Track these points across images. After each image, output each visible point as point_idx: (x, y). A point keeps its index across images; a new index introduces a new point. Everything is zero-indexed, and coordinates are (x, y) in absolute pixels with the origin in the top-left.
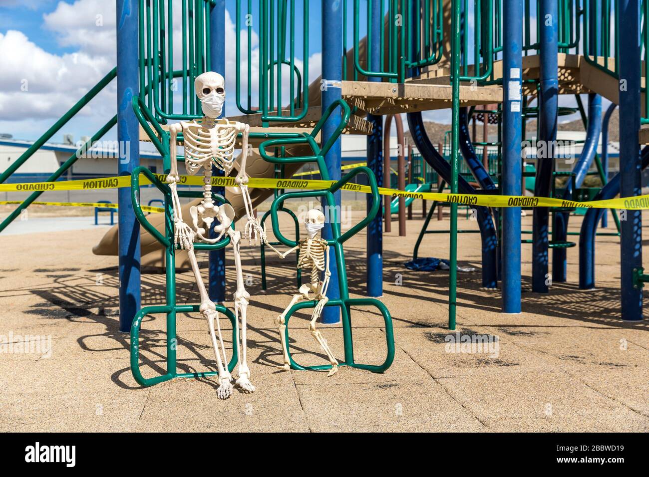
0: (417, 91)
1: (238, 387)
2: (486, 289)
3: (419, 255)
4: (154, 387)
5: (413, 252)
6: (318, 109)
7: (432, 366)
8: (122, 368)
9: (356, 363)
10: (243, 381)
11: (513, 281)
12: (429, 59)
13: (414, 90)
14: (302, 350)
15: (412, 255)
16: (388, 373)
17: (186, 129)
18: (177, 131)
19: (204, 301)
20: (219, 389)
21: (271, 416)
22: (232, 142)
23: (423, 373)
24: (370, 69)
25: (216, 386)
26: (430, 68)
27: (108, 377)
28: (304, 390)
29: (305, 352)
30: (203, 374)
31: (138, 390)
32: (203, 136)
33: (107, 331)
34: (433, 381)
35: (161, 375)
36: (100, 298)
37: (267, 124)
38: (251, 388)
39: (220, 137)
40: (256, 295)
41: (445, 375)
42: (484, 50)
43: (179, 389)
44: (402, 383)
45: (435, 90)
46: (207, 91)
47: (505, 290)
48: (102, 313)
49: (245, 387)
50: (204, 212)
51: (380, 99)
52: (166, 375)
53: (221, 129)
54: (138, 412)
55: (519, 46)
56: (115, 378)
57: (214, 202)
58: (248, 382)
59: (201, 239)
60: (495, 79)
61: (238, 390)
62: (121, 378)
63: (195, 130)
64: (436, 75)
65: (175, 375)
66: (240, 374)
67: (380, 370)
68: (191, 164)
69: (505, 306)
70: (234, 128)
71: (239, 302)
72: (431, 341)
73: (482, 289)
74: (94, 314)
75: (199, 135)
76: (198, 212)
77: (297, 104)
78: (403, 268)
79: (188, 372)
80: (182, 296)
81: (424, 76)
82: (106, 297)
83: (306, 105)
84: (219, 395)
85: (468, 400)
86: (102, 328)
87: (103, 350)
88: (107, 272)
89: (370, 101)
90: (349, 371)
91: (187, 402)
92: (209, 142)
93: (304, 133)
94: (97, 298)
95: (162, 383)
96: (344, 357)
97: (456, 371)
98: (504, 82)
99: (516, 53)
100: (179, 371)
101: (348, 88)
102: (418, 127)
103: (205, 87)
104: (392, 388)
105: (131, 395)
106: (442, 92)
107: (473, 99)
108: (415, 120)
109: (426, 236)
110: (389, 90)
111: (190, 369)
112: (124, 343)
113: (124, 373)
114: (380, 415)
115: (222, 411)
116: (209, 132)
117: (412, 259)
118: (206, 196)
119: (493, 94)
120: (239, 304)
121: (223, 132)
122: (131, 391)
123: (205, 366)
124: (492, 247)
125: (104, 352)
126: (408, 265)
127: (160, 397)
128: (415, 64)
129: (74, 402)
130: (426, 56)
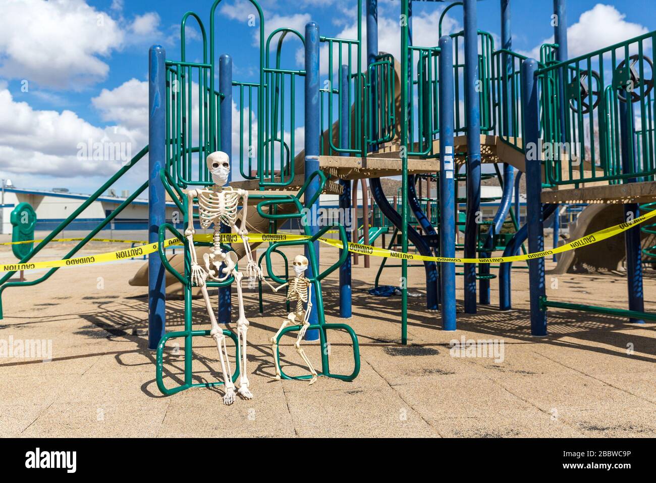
0: (376, 163)
1: (239, 394)
2: (430, 311)
3: (380, 283)
4: (174, 395)
5: (375, 281)
6: (302, 177)
7: (389, 376)
8: (149, 380)
9: (331, 373)
10: (244, 390)
11: (450, 306)
12: (385, 138)
13: (374, 162)
14: (289, 363)
15: (374, 283)
16: (355, 381)
17: (200, 194)
18: (193, 196)
19: (214, 327)
20: (225, 397)
21: (265, 419)
22: (235, 205)
23: (382, 381)
24: (340, 147)
25: (223, 394)
26: (386, 144)
27: (139, 387)
28: (291, 397)
29: (292, 364)
30: (213, 384)
31: (162, 398)
32: (214, 199)
33: (138, 348)
34: (390, 388)
35: (180, 386)
36: (134, 321)
37: (263, 188)
38: (250, 395)
39: (226, 200)
40: (255, 317)
41: (399, 382)
42: (425, 132)
43: (194, 397)
44: (366, 390)
45: (390, 162)
46: (216, 165)
47: (444, 312)
48: (135, 333)
49: (245, 395)
50: (214, 258)
51: (348, 169)
52: (184, 385)
53: (226, 194)
54: (161, 416)
55: (451, 130)
56: (144, 388)
57: (222, 250)
58: (247, 390)
59: (212, 279)
60: (434, 154)
61: (240, 397)
62: (149, 388)
63: (206, 195)
64: (390, 151)
65: (191, 385)
66: (241, 384)
67: (349, 379)
68: (204, 221)
69: (444, 325)
70: (237, 193)
71: (241, 328)
72: (388, 354)
73: (427, 311)
74: (129, 334)
75: (211, 199)
76: (210, 258)
77: (286, 172)
78: (367, 294)
79: (201, 383)
80: (197, 319)
81: (381, 151)
82: (139, 320)
83: (293, 174)
84: (225, 401)
85: (416, 403)
86: (134, 346)
87: (135, 365)
88: (140, 299)
89: (340, 170)
90: (325, 379)
91: (200, 408)
92: (218, 204)
93: (291, 195)
94: (131, 321)
95: (181, 392)
96: (322, 369)
97: (407, 379)
98: (440, 156)
99: (449, 135)
100: (194, 382)
101: (324, 161)
102: (377, 188)
103: (214, 162)
104: (359, 394)
105: (156, 403)
106: (395, 164)
107: (418, 169)
108: (376, 184)
109: (384, 269)
110: (355, 162)
111: (203, 380)
112: (151, 358)
113: (151, 384)
114: (349, 417)
115: (227, 415)
116: (217, 196)
117: (374, 286)
118: (216, 246)
119: (433, 164)
120: (241, 329)
121: (227, 196)
122: (156, 399)
123: (215, 377)
124: (434, 279)
125: (136, 367)
126: (371, 291)
127: (178, 404)
128: (375, 142)
129: (111, 409)
130: (383, 136)
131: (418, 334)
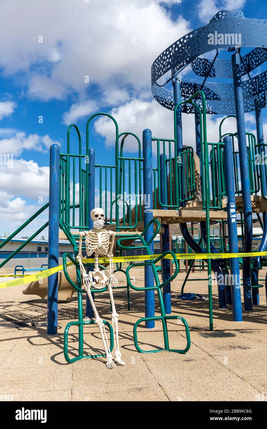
0: (188, 214)
1: (116, 362)
2: (221, 309)
3: (184, 292)
4: (74, 363)
5: (181, 290)
6: (142, 223)
7: (208, 350)
8: (55, 354)
9: (170, 349)
10: (118, 359)
12: (189, 198)
13: (186, 213)
14: (141, 343)
15: (181, 292)
16: (187, 353)
17: (87, 234)
18: (83, 235)
19: (97, 318)
20: (107, 364)
21: (137, 377)
22: (107, 241)
23: (204, 353)
25: (105, 363)
26: (189, 202)
27: (49, 358)
28: (149, 363)
29: (143, 344)
30: (96, 356)
31: (67, 365)
32: (95, 237)
33: (38, 334)
34: (211, 357)
35: (76, 357)
36: (30, 317)
37: (119, 230)
38: (123, 363)
39: (102, 237)
40: (107, 314)
41: (216, 354)
42: (216, 194)
43: (87, 364)
44: (196, 359)
45: (196, 213)
46: (97, 216)
47: (234, 309)
48: (33, 325)
49: (120, 363)
50: (95, 274)
51: (168, 217)
52: (78, 358)
53: (103, 234)
54: (70, 376)
55: (234, 193)
56: (53, 358)
57: (99, 269)
58: (120, 360)
59: (94, 287)
60: (223, 208)
61: (117, 364)
62: (56, 358)
63: (91, 234)
64: (193, 206)
65: (83, 357)
66: (116, 356)
67: (183, 352)
68: (89, 251)
69: (233, 318)
70: (108, 233)
71: (114, 319)
72: (203, 336)
73: (219, 309)
74: (30, 326)
75: (93, 237)
76: (92, 274)
78: (177, 298)
79: (87, 355)
80: (71, 315)
81: (187, 206)
82: (33, 317)
83: (137, 221)
84: (108, 367)
85: (231, 367)
86: (35, 333)
87: (42, 345)
88: (27, 303)
89: (163, 218)
90: (168, 353)
91: (93, 371)
92: (97, 240)
93: (136, 234)
94: (28, 317)
95: (77, 361)
96: (164, 347)
97: (220, 352)
98: (227, 209)
99: (232, 196)
100: (84, 355)
101: (156, 213)
102: (185, 230)
103: (95, 214)
104: (192, 361)
105: (64, 368)
106: (199, 214)
107: (214, 217)
108: (183, 227)
109: (187, 282)
110: (174, 213)
111: (88, 354)
112: (51, 341)
113: (57, 356)
114: (190, 376)
115: (112, 375)
116: (97, 235)
117: (181, 294)
118: (96, 266)
119: (223, 214)
120: (114, 320)
121: (103, 235)
122: (63, 365)
123: (95, 352)
125: (43, 346)
126: (179, 297)
127: (78, 369)
128: (183, 200)
129: (37, 372)
131: (219, 324)
